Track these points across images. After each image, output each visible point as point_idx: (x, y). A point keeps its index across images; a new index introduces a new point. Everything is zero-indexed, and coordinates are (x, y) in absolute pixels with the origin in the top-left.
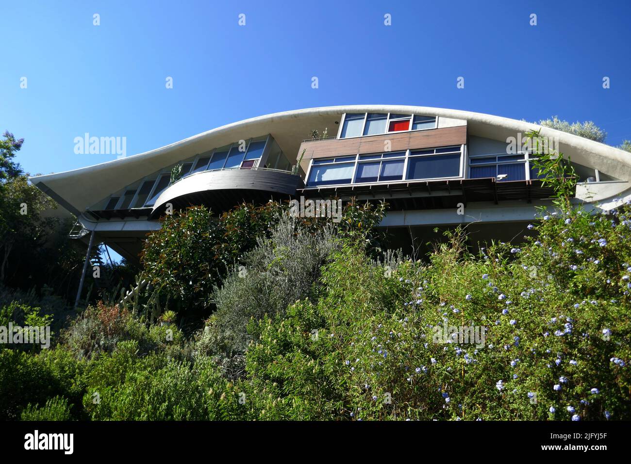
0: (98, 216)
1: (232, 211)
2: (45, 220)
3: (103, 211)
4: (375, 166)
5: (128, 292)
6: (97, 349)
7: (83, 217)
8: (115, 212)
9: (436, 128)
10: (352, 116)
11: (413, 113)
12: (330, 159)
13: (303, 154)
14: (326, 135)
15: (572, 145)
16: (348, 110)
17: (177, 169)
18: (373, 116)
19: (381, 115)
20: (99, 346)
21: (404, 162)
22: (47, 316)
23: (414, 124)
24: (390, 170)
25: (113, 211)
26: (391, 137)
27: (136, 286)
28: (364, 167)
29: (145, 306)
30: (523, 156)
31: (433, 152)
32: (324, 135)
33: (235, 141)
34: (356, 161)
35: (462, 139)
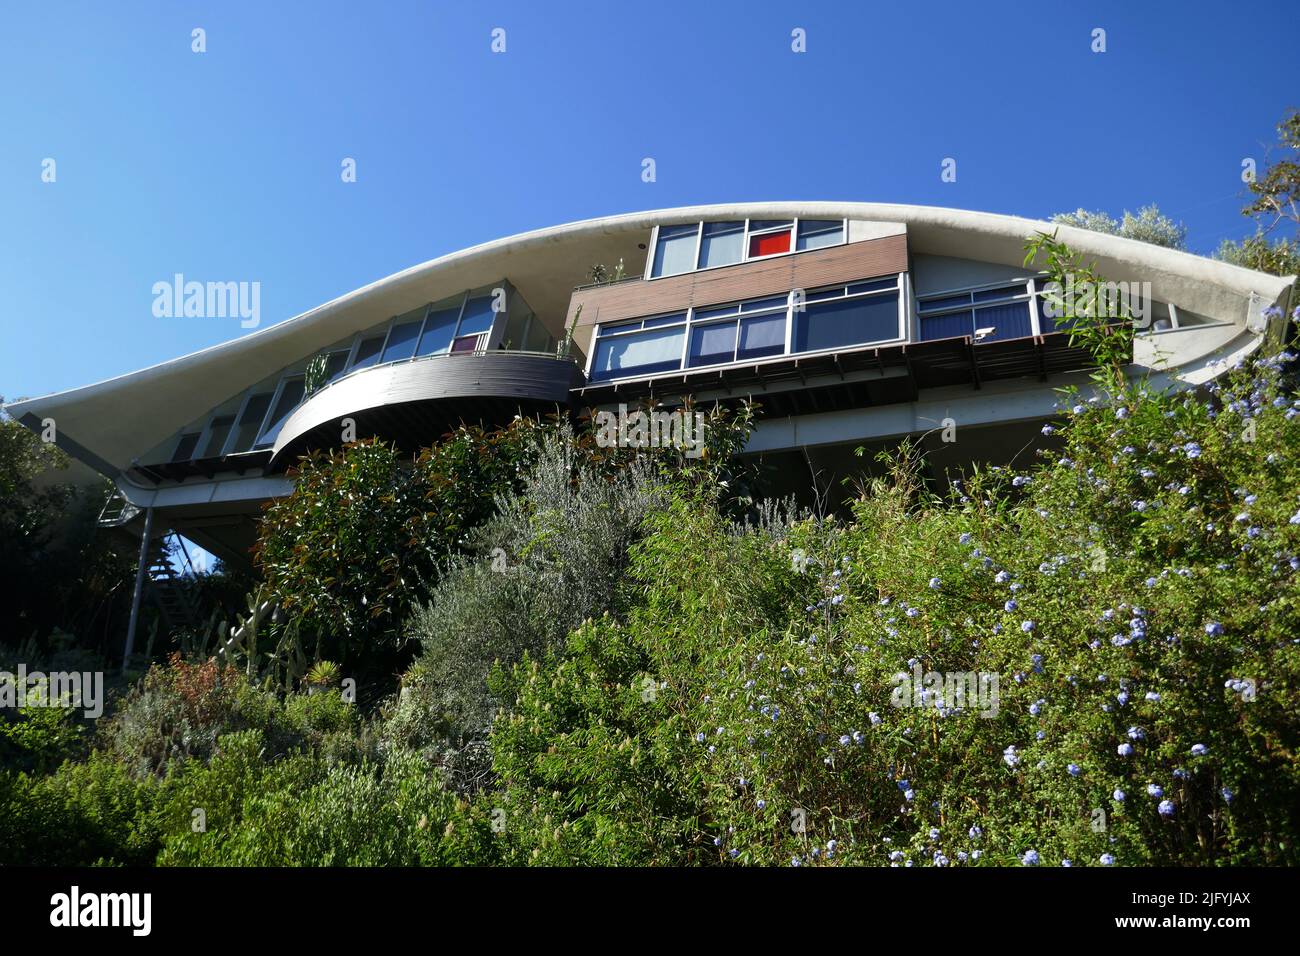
0: (157, 475)
1: (439, 445)
2: (44, 493)
3: (168, 465)
4: (727, 330)
5: (233, 629)
6: (176, 755)
7: (125, 480)
8: (192, 464)
9: (845, 242)
10: (672, 230)
11: (796, 215)
12: (633, 322)
13: (577, 316)
14: (622, 272)
15: (1119, 257)
16: (664, 219)
17: (318, 365)
18: (714, 228)
19: (732, 225)
20: (181, 747)
21: (785, 318)
23: (799, 237)
24: (758, 336)
25: (189, 462)
26: (757, 267)
27: (248, 615)
28: (705, 332)
29: (271, 655)
30: (1022, 289)
31: (841, 292)
32: (619, 274)
33: (434, 299)
34: (688, 322)
35: (899, 263)
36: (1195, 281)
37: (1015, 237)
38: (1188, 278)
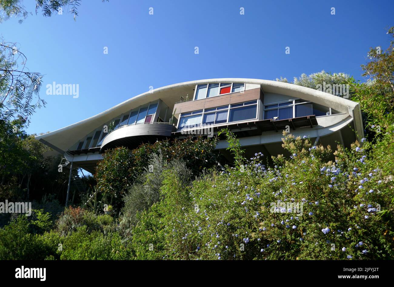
0: (73, 153)
1: (138, 148)
2: (47, 158)
3: (76, 151)
4: (213, 115)
5: (90, 195)
6: (70, 230)
7: (66, 154)
8: (82, 151)
9: (244, 90)
10: (201, 86)
11: (232, 82)
12: (189, 113)
13: (175, 111)
14: (188, 98)
15: (315, 95)
16: (198, 83)
17: (112, 124)
18: (212, 85)
19: (216, 85)
20: (72, 228)
21: (228, 112)
22: (48, 214)
23: (233, 88)
24: (221, 117)
26: (221, 97)
27: (94, 192)
28: (207, 116)
29: (100, 202)
30: (292, 103)
31: (242, 104)
32: (187, 99)
33: (142, 105)
34: (203, 113)
35: (257, 96)
36: (334, 102)
37: (288, 89)
38: (332, 102)
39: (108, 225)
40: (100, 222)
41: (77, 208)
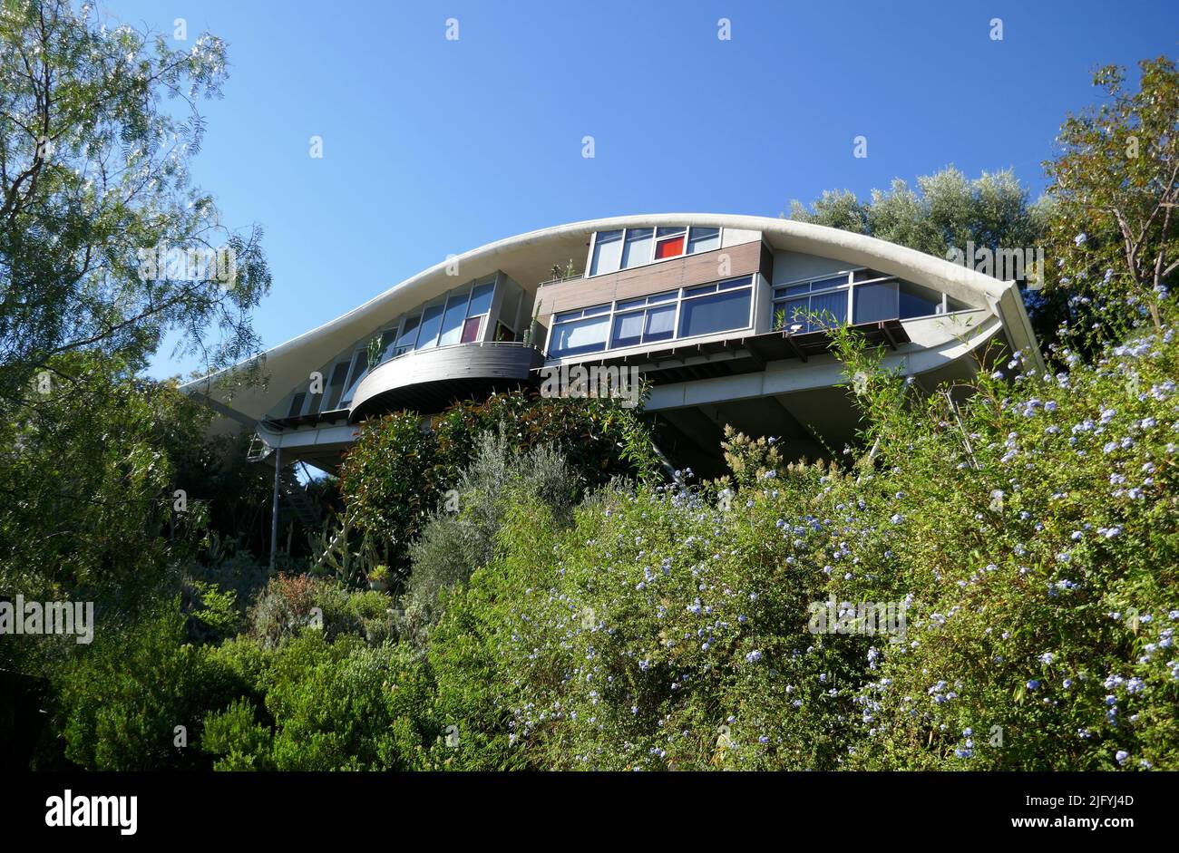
2: (212, 440)
3: (286, 420)
4: (638, 318)
5: (331, 538)
6: (285, 633)
7: (261, 428)
8: (300, 419)
9: (719, 247)
10: (606, 235)
11: (688, 224)
12: (576, 312)
13: (538, 309)
14: (571, 270)
15: (902, 262)
16: (599, 227)
17: (375, 344)
18: (634, 233)
19: (645, 231)
20: (288, 629)
21: (676, 309)
22: (228, 593)
23: (690, 242)
24: (660, 322)
25: (300, 416)
26: (658, 268)
27: (340, 528)
28: (624, 320)
29: (357, 554)
30: (845, 279)
31: (715, 288)
32: (569, 272)
33: (452, 287)
34: (612, 312)
35: (753, 265)
36: (951, 281)
37: (834, 244)
39: (377, 617)
40: (356, 612)
41: (298, 576)
